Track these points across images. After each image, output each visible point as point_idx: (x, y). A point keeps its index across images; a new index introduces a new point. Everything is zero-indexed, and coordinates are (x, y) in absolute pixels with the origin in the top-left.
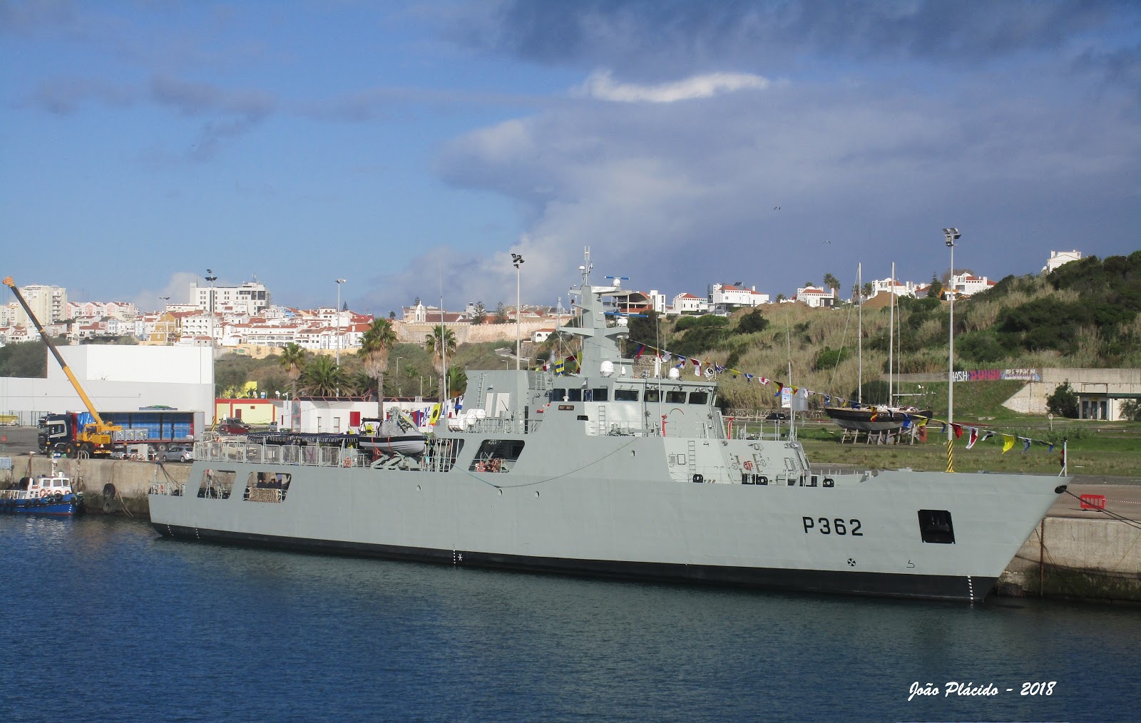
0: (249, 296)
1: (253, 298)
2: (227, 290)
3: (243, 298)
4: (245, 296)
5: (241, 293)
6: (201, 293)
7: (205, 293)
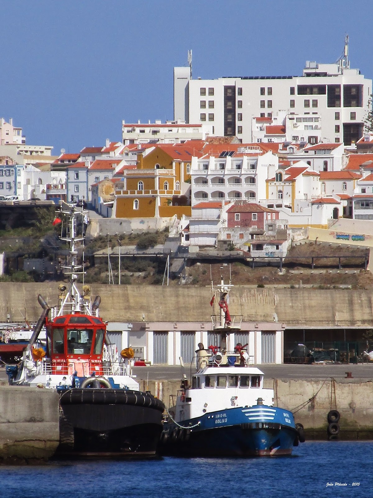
0: (323, 99)
1: (333, 102)
2: (266, 84)
3: (307, 104)
4: (311, 97)
5: (303, 90)
6: (203, 92)
7: (212, 92)
